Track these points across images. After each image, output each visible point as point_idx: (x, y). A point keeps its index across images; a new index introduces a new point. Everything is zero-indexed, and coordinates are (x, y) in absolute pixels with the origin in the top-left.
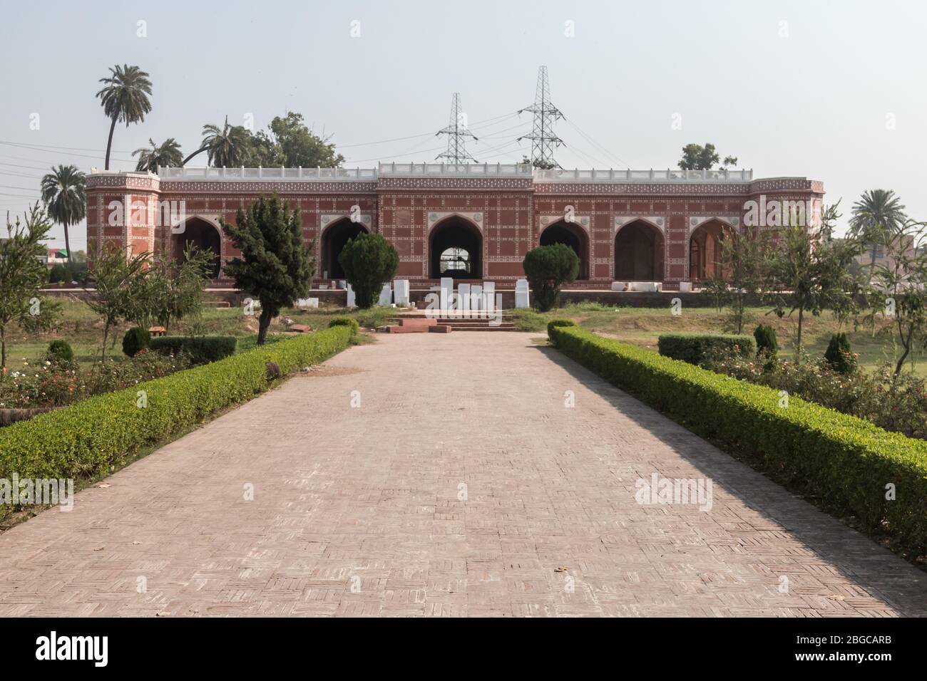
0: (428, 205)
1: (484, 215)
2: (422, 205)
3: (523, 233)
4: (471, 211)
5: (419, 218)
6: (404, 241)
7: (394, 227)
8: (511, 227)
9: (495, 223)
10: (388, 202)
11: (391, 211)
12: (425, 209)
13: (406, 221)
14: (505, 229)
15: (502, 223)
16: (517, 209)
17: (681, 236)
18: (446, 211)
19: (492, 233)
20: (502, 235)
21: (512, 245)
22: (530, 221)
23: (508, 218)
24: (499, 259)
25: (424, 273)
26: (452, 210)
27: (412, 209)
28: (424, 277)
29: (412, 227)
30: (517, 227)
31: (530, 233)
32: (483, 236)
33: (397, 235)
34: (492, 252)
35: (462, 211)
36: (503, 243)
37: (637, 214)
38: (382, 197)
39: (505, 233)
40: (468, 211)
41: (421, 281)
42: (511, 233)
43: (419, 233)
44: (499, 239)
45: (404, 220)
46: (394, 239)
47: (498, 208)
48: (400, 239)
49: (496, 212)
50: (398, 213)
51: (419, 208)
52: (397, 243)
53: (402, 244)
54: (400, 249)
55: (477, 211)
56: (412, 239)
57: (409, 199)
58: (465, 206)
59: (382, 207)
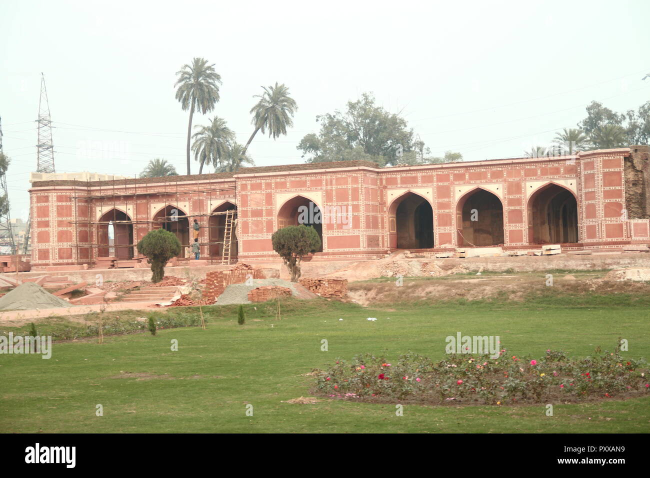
0: (276, 188)
1: (322, 194)
2: (271, 188)
3: (356, 208)
4: (311, 190)
5: (269, 199)
6: (258, 221)
7: (249, 209)
8: (345, 203)
9: (331, 201)
10: (244, 187)
11: (246, 196)
12: (273, 191)
13: (258, 204)
16: (350, 186)
17: (518, 202)
18: (291, 192)
22: (361, 197)
24: (336, 233)
26: (297, 191)
27: (263, 192)
29: (264, 208)
30: (350, 202)
31: (361, 208)
33: (252, 216)
34: (330, 227)
35: (304, 191)
37: (475, 183)
38: (240, 183)
40: (308, 191)
43: (269, 213)
45: (258, 202)
46: (250, 219)
47: (334, 187)
48: (255, 219)
49: (331, 190)
50: (252, 196)
51: (269, 191)
52: (253, 223)
53: (257, 224)
54: (254, 228)
55: (316, 190)
56: (264, 218)
57: (261, 184)
58: (306, 187)
59: (240, 192)
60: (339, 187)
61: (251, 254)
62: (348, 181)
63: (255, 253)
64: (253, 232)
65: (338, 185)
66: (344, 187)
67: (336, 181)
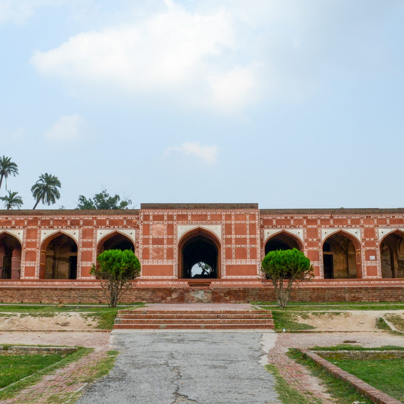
0: (178, 219)
1: (222, 227)
2: (173, 220)
3: (253, 241)
4: (211, 224)
5: (171, 229)
6: (159, 248)
7: (151, 237)
8: (243, 236)
9: (231, 233)
10: (147, 218)
11: (149, 225)
12: (175, 223)
13: (159, 233)
14: (238, 238)
15: (236, 234)
16: (248, 222)
18: (192, 224)
19: (228, 241)
20: (236, 243)
21: (244, 250)
22: (258, 232)
23: (240, 229)
24: (234, 262)
25: (174, 274)
26: (197, 224)
27: (165, 223)
28: (174, 277)
29: (165, 237)
30: (248, 236)
31: (258, 241)
32: (221, 243)
33: (153, 244)
34: (229, 256)
35: (204, 224)
36: (237, 249)
38: (142, 214)
39: (238, 241)
40: (209, 224)
41: (172, 280)
42: (243, 241)
43: (170, 241)
44: (234, 246)
45: (159, 231)
46: (151, 247)
47: (233, 222)
48: (156, 246)
49: (231, 224)
50: (154, 226)
51: (170, 222)
52: (153, 250)
53: (157, 251)
54: (155, 255)
55: (216, 224)
56: (165, 246)
57: (163, 216)
58: (207, 220)
59: (142, 222)
60: (238, 222)
61: (150, 277)
62: (246, 217)
63: (155, 277)
64: (153, 258)
65: (237, 220)
66: (243, 222)
67: (235, 217)
